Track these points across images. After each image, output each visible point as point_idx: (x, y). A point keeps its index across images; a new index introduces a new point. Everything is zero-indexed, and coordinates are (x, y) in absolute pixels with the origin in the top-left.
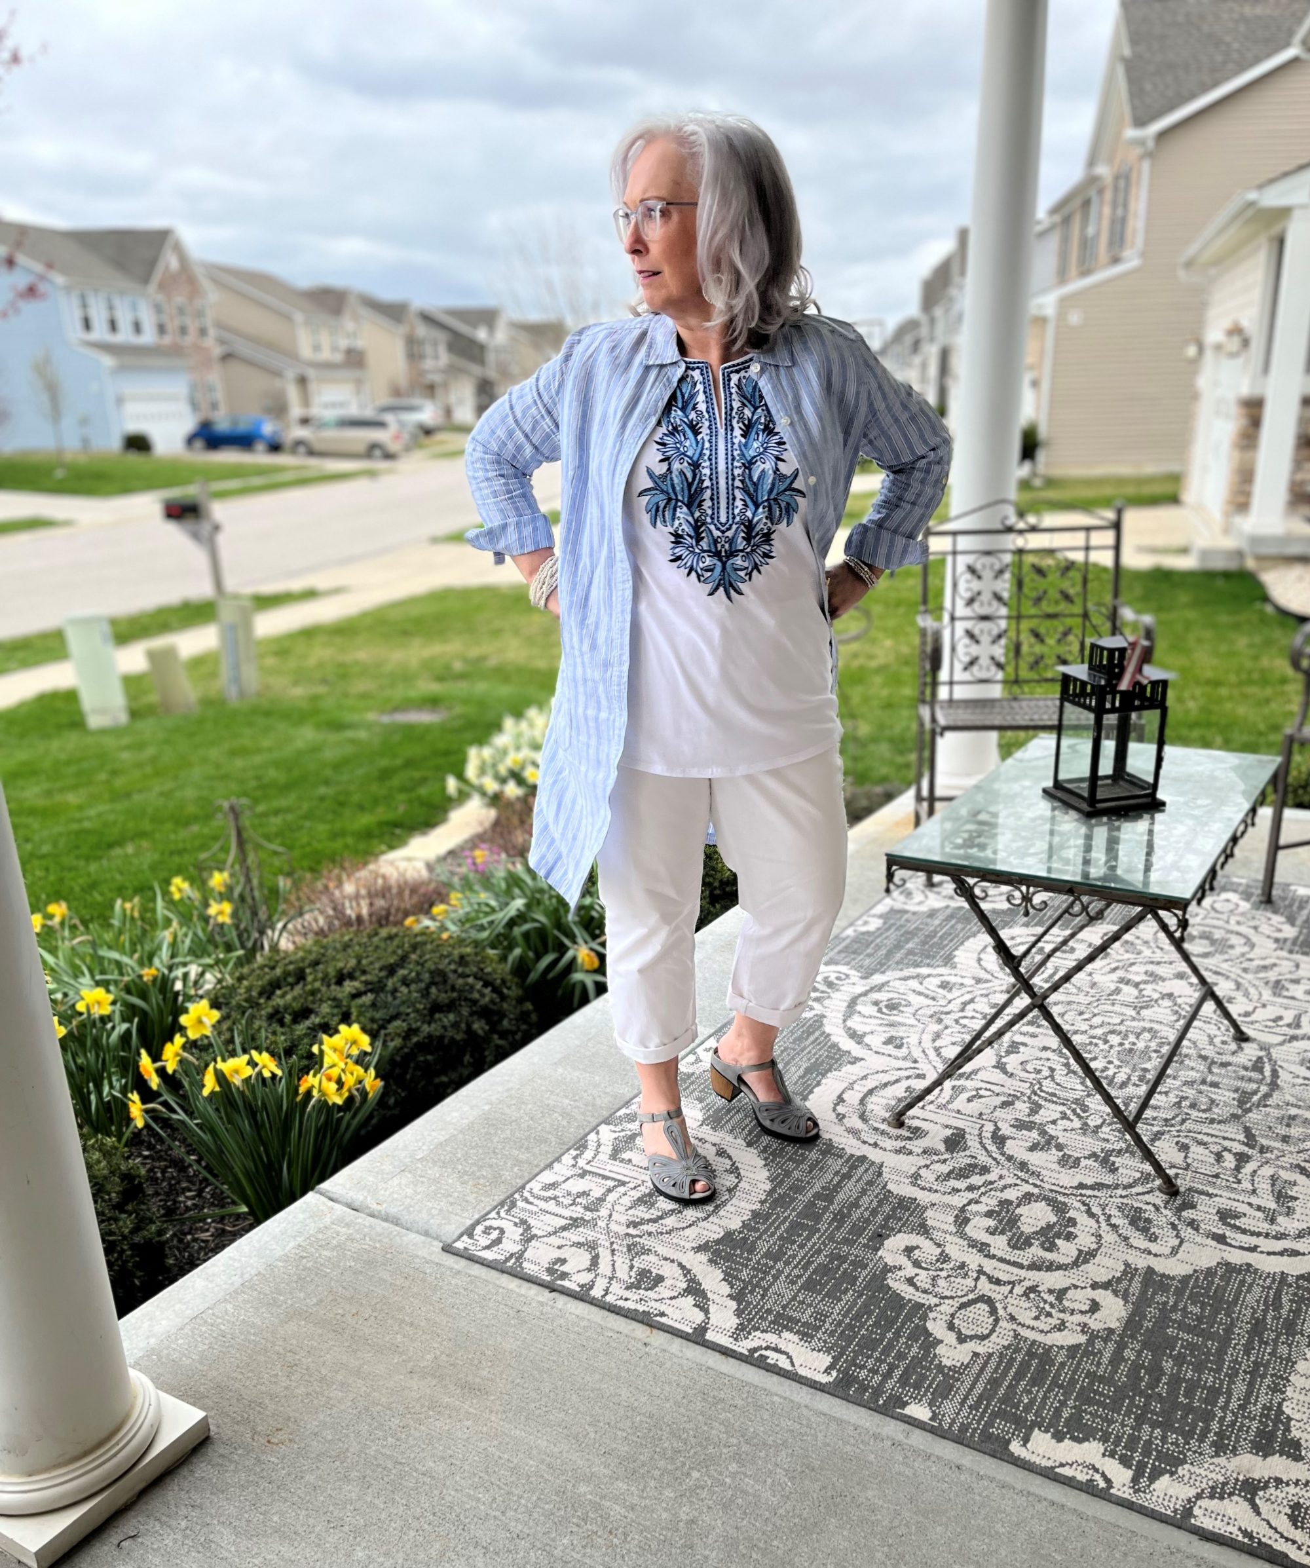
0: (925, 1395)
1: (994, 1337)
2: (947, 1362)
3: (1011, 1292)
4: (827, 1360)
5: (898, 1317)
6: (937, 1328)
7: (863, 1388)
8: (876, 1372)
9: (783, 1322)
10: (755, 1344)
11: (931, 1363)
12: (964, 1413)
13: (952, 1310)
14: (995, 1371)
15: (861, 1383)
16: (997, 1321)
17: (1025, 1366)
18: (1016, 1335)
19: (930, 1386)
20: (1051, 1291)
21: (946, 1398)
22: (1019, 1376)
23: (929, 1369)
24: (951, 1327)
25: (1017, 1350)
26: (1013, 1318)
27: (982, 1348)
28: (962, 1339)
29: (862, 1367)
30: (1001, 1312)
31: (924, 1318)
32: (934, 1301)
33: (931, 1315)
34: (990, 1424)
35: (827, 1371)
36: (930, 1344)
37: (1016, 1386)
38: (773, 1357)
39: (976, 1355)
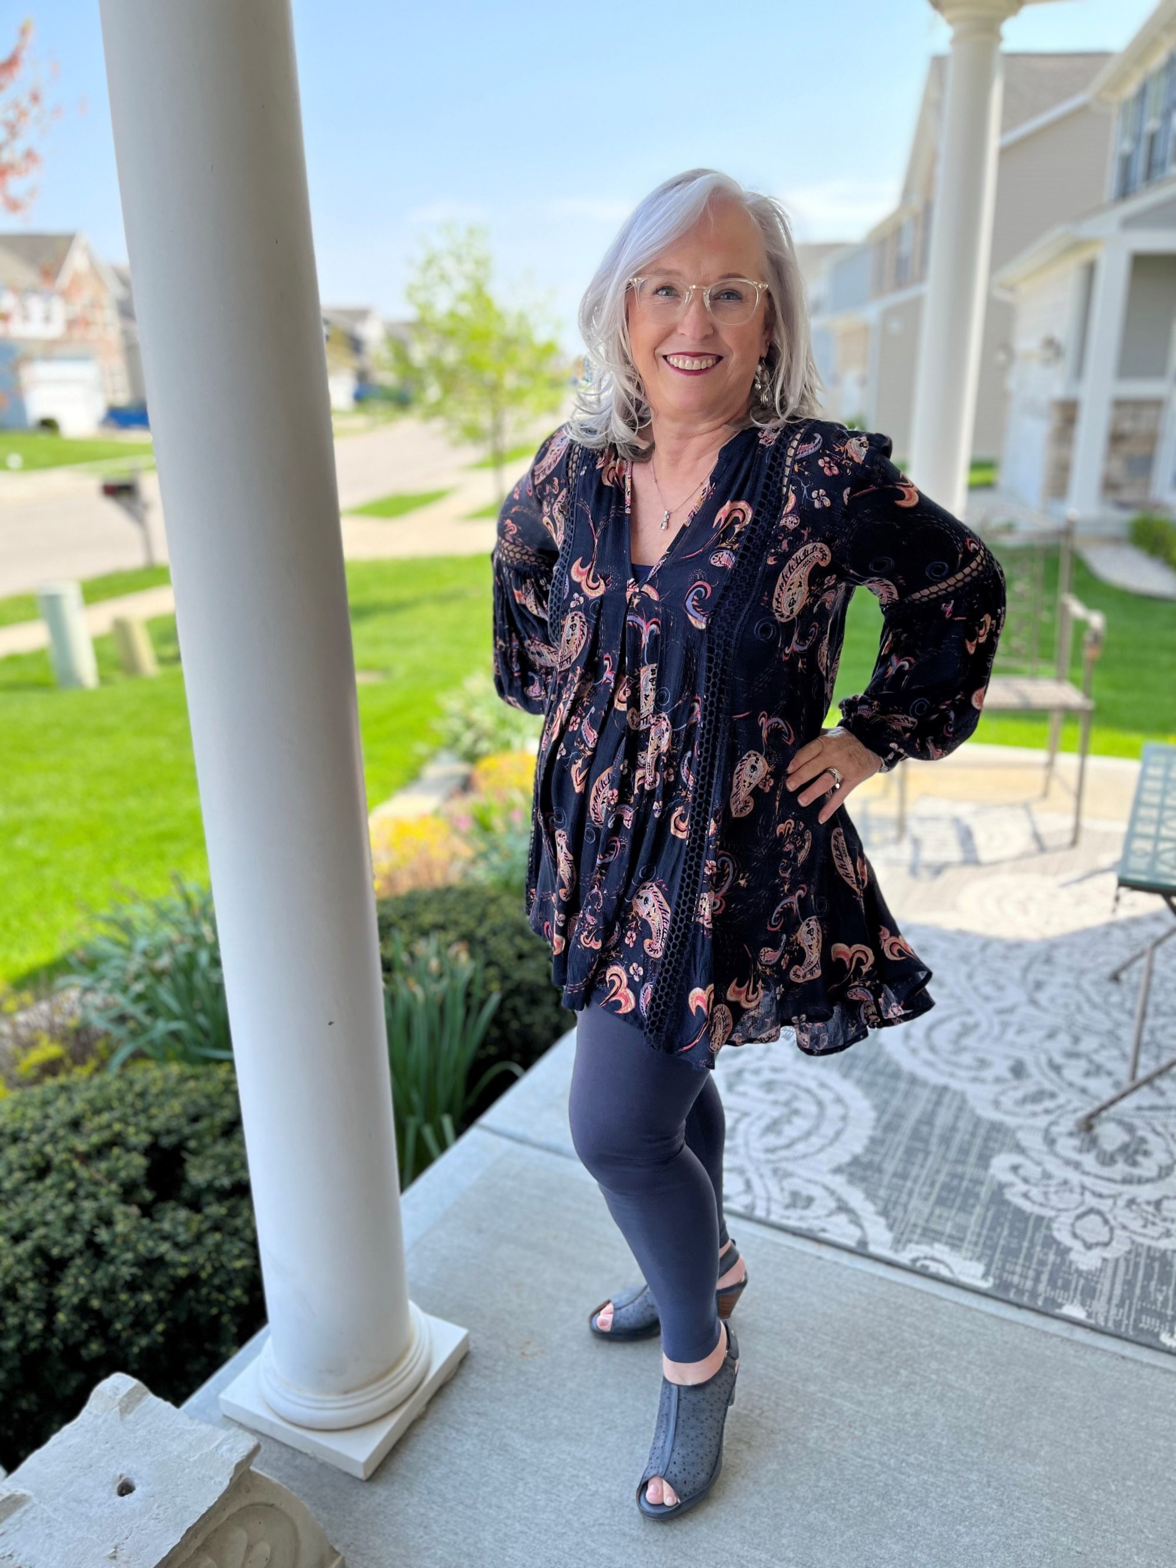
0: (1074, 1296)
1: (1114, 1243)
2: (1083, 1267)
3: (1115, 1203)
4: (979, 1268)
5: (1026, 1228)
6: (1063, 1236)
7: (1020, 1292)
8: (1026, 1277)
9: (930, 1235)
10: (914, 1255)
11: (1070, 1267)
12: (1113, 1311)
13: (1071, 1221)
14: (1127, 1272)
15: (1017, 1287)
16: (1112, 1230)
17: (1149, 1267)
18: (1133, 1242)
19: (1076, 1289)
20: (1148, 1203)
21: (1093, 1298)
22: (1148, 1277)
23: (1070, 1274)
24: (1075, 1236)
25: (1138, 1255)
26: (1124, 1227)
27: (1108, 1253)
28: (1089, 1247)
29: (1013, 1273)
30: (1113, 1222)
31: (1049, 1227)
32: (1051, 1213)
33: (1055, 1226)
34: (1137, 1321)
35: (985, 1276)
36: (1064, 1252)
37: (1148, 1285)
38: (934, 1267)
39: (1105, 1260)
